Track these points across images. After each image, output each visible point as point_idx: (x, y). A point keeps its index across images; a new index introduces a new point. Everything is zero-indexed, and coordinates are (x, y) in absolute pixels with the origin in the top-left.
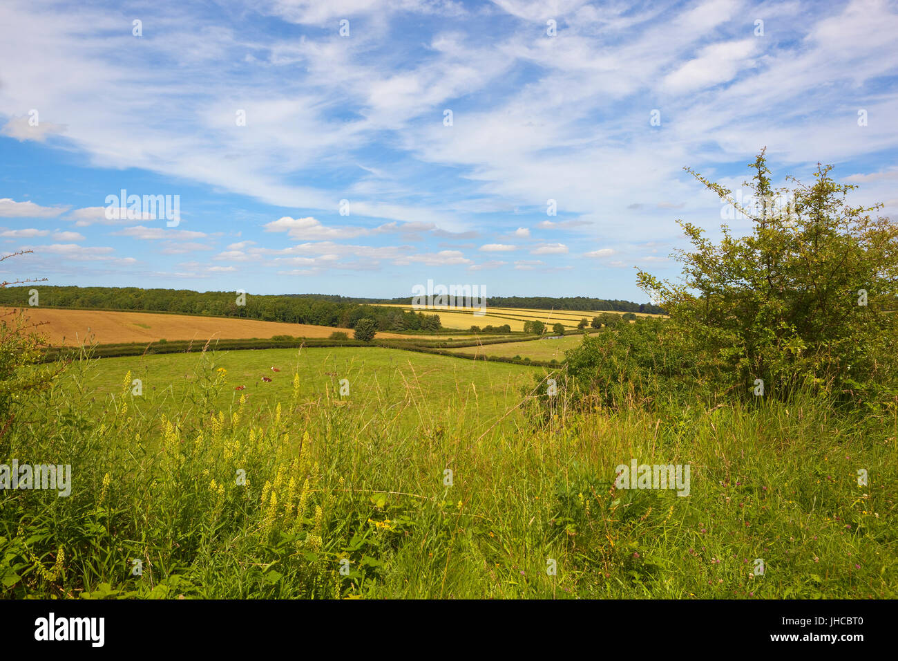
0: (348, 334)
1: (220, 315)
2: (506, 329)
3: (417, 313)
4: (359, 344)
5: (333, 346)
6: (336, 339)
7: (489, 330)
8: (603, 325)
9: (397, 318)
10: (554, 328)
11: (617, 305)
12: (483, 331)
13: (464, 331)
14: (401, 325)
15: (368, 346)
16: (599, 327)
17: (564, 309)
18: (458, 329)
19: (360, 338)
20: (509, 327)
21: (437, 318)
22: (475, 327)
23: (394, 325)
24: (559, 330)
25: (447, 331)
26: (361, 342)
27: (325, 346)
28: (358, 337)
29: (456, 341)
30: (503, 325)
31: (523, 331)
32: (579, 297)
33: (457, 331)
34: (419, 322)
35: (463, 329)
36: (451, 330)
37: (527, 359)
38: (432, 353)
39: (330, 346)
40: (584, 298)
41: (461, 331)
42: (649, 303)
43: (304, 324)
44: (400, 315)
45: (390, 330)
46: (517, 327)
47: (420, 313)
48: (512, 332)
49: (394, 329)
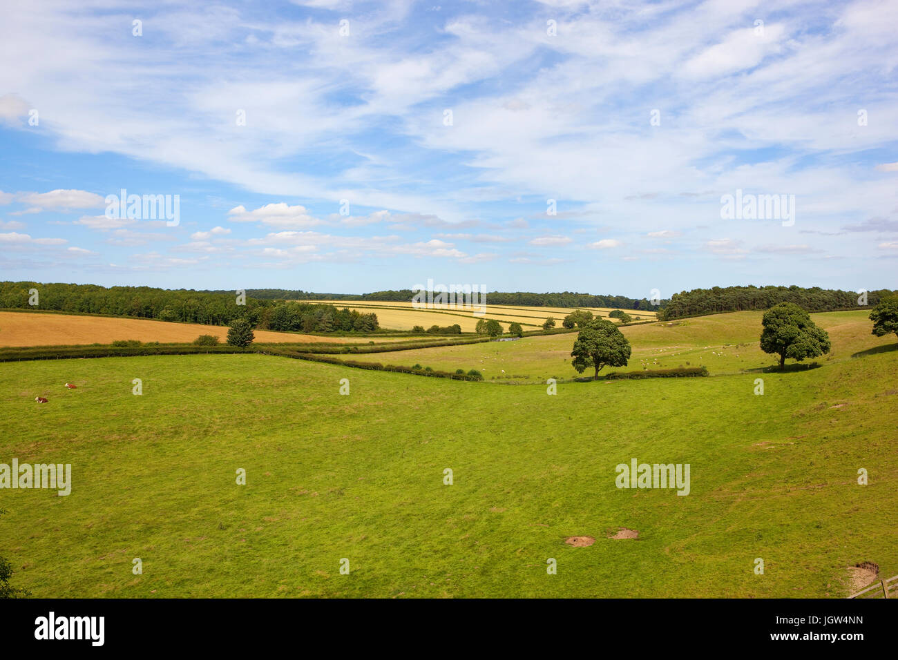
0: (218, 338)
1: (121, 315)
2: (456, 330)
3: (351, 310)
4: (231, 350)
5: (196, 353)
6: (201, 344)
7: (435, 330)
8: (576, 325)
9: (325, 317)
10: (510, 329)
11: (609, 301)
12: (428, 332)
13: (405, 331)
14: (330, 325)
15: (244, 352)
16: (572, 326)
17: (547, 306)
18: (398, 329)
19: (234, 343)
20: (458, 327)
21: (374, 316)
22: (417, 327)
23: (322, 325)
24: (516, 331)
25: (384, 333)
26: (235, 347)
27: (185, 353)
28: (232, 342)
29: (379, 344)
30: (452, 325)
31: (475, 331)
32: (566, 293)
33: (396, 332)
34: (352, 322)
35: (403, 329)
36: (390, 331)
37: (428, 369)
38: (319, 360)
39: (192, 353)
40: (572, 293)
41: (401, 332)
42: (645, 299)
43: (218, 325)
44: (330, 314)
45: (317, 331)
46: (468, 326)
47: (354, 310)
48: (463, 333)
49: (321, 330)
